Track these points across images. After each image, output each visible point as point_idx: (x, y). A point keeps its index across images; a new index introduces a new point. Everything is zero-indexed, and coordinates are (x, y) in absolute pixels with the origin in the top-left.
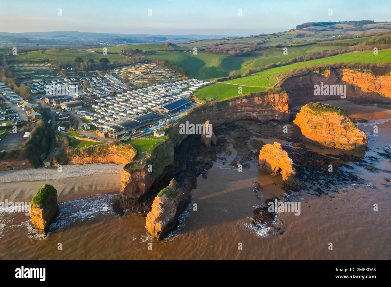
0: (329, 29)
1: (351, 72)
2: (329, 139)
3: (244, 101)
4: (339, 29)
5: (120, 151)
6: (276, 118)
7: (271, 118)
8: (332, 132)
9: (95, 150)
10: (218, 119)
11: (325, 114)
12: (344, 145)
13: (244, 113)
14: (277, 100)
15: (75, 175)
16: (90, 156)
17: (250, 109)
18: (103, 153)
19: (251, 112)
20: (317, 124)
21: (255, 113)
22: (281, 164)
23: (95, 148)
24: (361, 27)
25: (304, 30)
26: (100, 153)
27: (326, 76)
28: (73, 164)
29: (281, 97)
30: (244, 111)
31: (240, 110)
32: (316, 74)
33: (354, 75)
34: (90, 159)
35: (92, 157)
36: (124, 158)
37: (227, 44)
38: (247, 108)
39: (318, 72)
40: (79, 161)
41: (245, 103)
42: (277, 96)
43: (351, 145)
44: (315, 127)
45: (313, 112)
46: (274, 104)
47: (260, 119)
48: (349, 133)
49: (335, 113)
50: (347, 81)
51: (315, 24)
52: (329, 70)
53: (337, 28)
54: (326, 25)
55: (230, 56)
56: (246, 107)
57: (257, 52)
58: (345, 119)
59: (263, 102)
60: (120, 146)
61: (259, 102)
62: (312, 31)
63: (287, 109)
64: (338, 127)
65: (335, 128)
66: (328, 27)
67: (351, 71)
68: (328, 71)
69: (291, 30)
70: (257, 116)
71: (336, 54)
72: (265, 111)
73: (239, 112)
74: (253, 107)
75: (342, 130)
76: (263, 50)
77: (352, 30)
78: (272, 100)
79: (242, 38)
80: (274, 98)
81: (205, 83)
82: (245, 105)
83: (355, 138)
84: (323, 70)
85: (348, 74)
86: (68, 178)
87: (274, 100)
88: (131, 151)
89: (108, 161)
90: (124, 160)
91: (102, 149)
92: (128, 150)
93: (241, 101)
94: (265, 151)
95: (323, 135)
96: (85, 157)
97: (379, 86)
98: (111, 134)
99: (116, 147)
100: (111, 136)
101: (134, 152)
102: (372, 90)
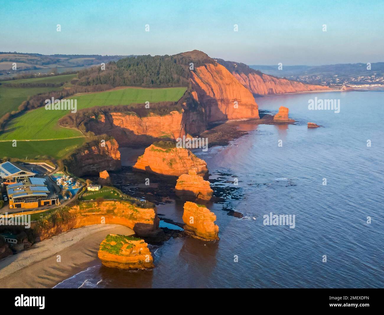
1: (120, 116)
3: (87, 152)
6: (111, 169)
9: (57, 217)
11: (174, 150)
13: (86, 168)
14: (110, 147)
17: (91, 161)
18: (65, 219)
19: (92, 166)
20: (171, 160)
22: (200, 188)
26: (63, 220)
27: (103, 121)
29: (112, 143)
30: (87, 165)
31: (84, 164)
32: (93, 120)
33: (123, 118)
34: (54, 229)
38: (89, 160)
39: (94, 117)
40: (45, 235)
41: (88, 154)
42: (109, 144)
44: (171, 164)
45: (164, 150)
46: (109, 152)
48: (195, 163)
50: (119, 126)
52: (102, 114)
56: (88, 159)
59: (99, 151)
60: (84, 205)
61: (96, 152)
63: (119, 157)
67: (120, 114)
68: (102, 116)
70: (97, 169)
72: (102, 162)
73: (83, 167)
74: (93, 158)
78: (106, 149)
80: (107, 146)
82: (88, 157)
83: (201, 166)
84: (97, 114)
85: (117, 117)
87: (108, 148)
88: (105, 203)
89: (69, 228)
90: (94, 217)
91: (63, 213)
92: (99, 204)
93: (84, 152)
94: (182, 182)
95: (179, 169)
96: (50, 227)
97: (145, 128)
98: (46, 201)
99: (79, 207)
100: (46, 203)
101: (113, 202)
102: (141, 133)
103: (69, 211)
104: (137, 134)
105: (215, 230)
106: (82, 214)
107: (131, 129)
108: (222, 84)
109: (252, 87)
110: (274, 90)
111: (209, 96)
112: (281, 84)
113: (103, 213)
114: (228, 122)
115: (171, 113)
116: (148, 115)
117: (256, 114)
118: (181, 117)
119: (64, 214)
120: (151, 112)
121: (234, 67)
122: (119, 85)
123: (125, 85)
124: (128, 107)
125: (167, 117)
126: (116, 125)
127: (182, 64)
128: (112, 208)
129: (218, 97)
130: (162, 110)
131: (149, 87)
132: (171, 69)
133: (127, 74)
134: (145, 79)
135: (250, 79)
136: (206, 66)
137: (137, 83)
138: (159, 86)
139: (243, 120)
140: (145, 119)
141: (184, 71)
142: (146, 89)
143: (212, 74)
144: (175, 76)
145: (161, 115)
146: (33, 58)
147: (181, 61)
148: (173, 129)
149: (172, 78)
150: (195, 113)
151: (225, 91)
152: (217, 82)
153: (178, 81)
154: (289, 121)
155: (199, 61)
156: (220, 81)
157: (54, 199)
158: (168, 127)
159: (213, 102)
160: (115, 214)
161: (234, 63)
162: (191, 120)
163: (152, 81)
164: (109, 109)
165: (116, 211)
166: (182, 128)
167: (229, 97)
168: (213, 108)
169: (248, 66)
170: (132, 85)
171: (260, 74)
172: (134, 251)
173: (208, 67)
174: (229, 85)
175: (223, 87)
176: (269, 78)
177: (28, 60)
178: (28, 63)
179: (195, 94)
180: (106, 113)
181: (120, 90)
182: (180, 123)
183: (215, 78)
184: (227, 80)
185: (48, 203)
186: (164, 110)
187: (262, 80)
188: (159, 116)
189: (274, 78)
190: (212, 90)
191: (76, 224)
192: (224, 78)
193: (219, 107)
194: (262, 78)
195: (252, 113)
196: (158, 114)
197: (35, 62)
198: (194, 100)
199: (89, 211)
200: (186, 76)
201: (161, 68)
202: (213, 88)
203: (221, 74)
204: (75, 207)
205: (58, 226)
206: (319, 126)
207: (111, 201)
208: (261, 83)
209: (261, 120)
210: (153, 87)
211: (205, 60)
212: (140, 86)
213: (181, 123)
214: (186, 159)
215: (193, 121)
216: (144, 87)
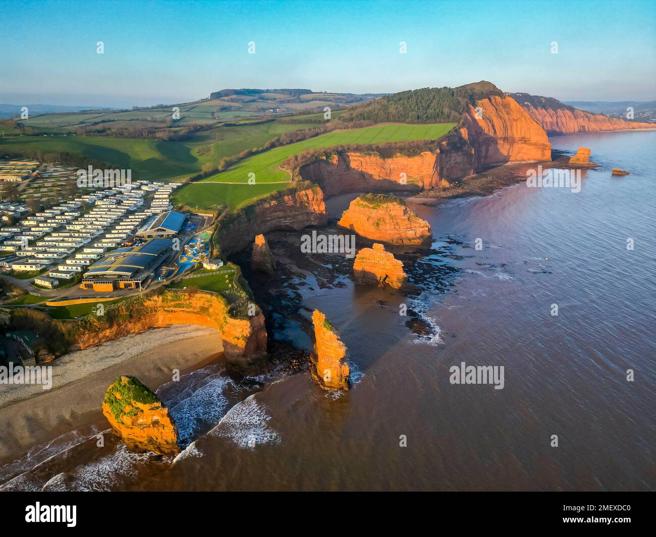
0: (258, 100)
1: (359, 156)
2: (396, 236)
3: (273, 203)
4: (271, 100)
5: (172, 303)
6: (313, 223)
7: (307, 224)
8: (397, 227)
9: (119, 312)
10: (248, 234)
11: (385, 205)
12: (412, 239)
13: (274, 222)
14: (310, 197)
15: (113, 363)
16: (111, 327)
17: (281, 214)
18: (135, 315)
19: (283, 219)
20: (379, 220)
21: (288, 219)
22: (388, 270)
23: (118, 309)
24: (298, 98)
25: (224, 100)
26: (131, 316)
27: (334, 163)
28: (81, 350)
29: (315, 193)
30: (275, 219)
31: (270, 217)
32: (323, 160)
33: (362, 159)
34: (111, 331)
35: (115, 328)
36: (181, 313)
37: (115, 121)
39: (324, 158)
40: (92, 340)
41: (275, 206)
42: (309, 192)
43: (419, 238)
44: (378, 224)
45: (371, 206)
46: (309, 203)
47: (295, 226)
48: (413, 225)
49: (395, 203)
50: (356, 168)
51: (237, 92)
52: (335, 154)
53: (268, 99)
54: (253, 95)
55: (160, 140)
56: (276, 212)
57: (199, 134)
58: (406, 209)
59: (295, 202)
60: (169, 295)
61: (291, 203)
62: (237, 102)
63: (324, 209)
64: (402, 220)
65: (398, 221)
66: (256, 97)
67: (358, 154)
68: (335, 156)
69: (204, 99)
70: (291, 223)
71: (317, 135)
72: (299, 215)
73: (268, 221)
74: (284, 211)
75: (407, 222)
76: (206, 130)
77: (289, 101)
78: (305, 199)
79: (127, 111)
80: (307, 195)
81: (174, 185)
82: (275, 209)
83: (421, 229)
84: (329, 155)
85: (354, 158)
87: (308, 199)
88: (198, 295)
89: (144, 327)
90: (182, 315)
91: (133, 307)
92: (190, 295)
93: (270, 204)
94: (363, 258)
95: (388, 232)
96: (102, 329)
97: (388, 171)
98: (126, 282)
99: (161, 298)
100: (126, 286)
101: (209, 296)
102: (383, 176)
103: (145, 304)
104: (378, 178)
105: (339, 374)
106: (165, 309)
107: (371, 172)
108: (507, 120)
109: (560, 124)
110: (586, 127)
111: (486, 134)
112: (596, 121)
113: (195, 311)
114: (509, 163)
115: (422, 154)
116: (394, 156)
117: (548, 155)
118: (435, 159)
119: (134, 309)
120: (398, 152)
121: (541, 102)
122: (382, 121)
123: (388, 120)
124: (374, 147)
125: (417, 159)
126: (353, 167)
127: (460, 96)
128: (206, 306)
129: (500, 134)
130: (411, 151)
131: (413, 123)
132: (445, 103)
133: (392, 110)
134: (410, 114)
135: (558, 115)
136: (490, 100)
137: (400, 118)
138: (424, 122)
139: (529, 162)
140: (389, 161)
141: (459, 104)
142: (409, 125)
143: (496, 108)
144: (446, 110)
145: (409, 156)
146: (340, 97)
147: (459, 93)
148: (423, 173)
149: (442, 112)
150: (460, 153)
151: (511, 128)
152: (501, 118)
153: (448, 116)
154: (588, 166)
155: (482, 93)
156: (506, 117)
157: (137, 280)
158: (417, 171)
159: (493, 141)
160: (209, 315)
161: (542, 97)
162: (452, 162)
163: (418, 117)
164: (349, 149)
165: (211, 310)
166: (435, 172)
167: (515, 134)
168: (491, 149)
169: (558, 101)
170: (396, 121)
171: (571, 109)
172: (140, 421)
173: (493, 100)
174: (517, 120)
175: (508, 124)
176: (582, 114)
177: (335, 99)
178: (333, 102)
179: (464, 132)
180: (342, 153)
181: (380, 126)
182: (432, 166)
183: (500, 113)
184: (515, 115)
185: (130, 285)
186: (414, 151)
187: (572, 116)
188: (407, 158)
189: (589, 114)
190: (493, 126)
191: (157, 322)
192: (512, 113)
193: (499, 146)
194: (573, 114)
195: (543, 155)
196: (405, 155)
197: (340, 100)
198: (461, 138)
199: (175, 306)
200: (461, 111)
201: (434, 101)
202: (495, 124)
203: (509, 108)
204: (155, 298)
205: (119, 325)
206: (628, 174)
207: (207, 293)
208: (571, 119)
209: (555, 163)
210: (418, 123)
211: (491, 91)
212: (404, 121)
213: (434, 166)
214: (400, 219)
215: (456, 163)
216: (409, 123)
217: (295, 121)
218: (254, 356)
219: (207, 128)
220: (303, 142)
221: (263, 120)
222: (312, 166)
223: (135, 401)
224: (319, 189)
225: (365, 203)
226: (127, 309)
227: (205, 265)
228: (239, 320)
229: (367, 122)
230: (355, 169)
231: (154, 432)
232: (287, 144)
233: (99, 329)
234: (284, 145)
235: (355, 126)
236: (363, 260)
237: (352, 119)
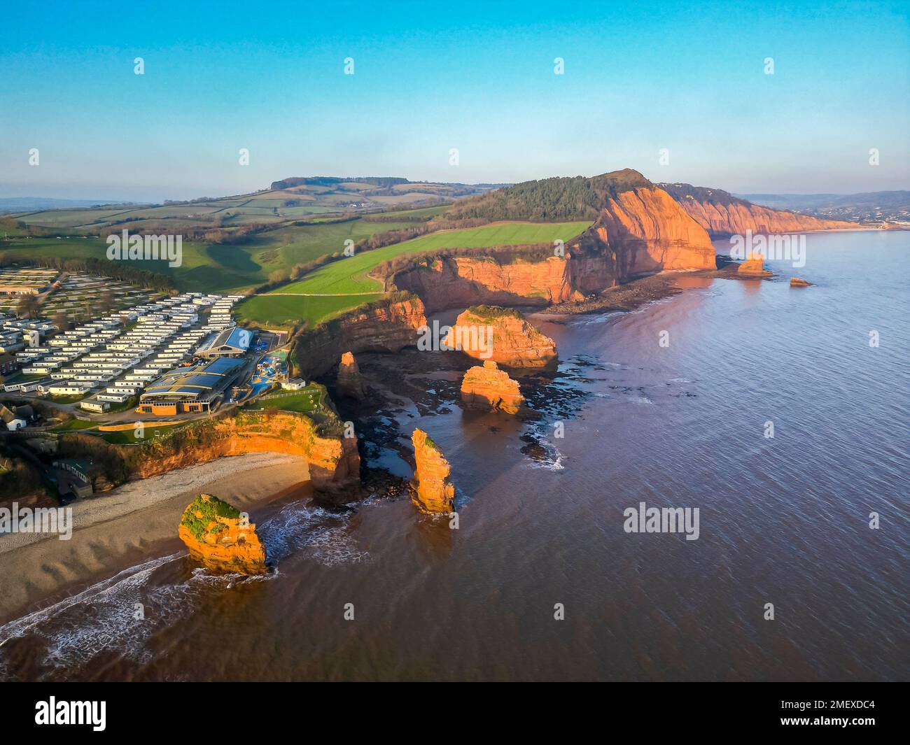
0: (336, 192)
1: (469, 263)
2: (515, 356)
3: (362, 317)
4: (354, 192)
5: (248, 427)
6: (411, 342)
7: (404, 344)
8: (515, 345)
9: (186, 437)
10: (332, 355)
11: (499, 319)
12: (534, 360)
13: (363, 341)
14: (408, 311)
15: (182, 491)
16: (177, 453)
17: (372, 331)
18: (204, 440)
19: (374, 338)
21: (380, 337)
22: (502, 392)
23: (185, 432)
24: (390, 189)
25: (290, 192)
26: (200, 442)
27: (438, 270)
28: (142, 479)
29: (414, 305)
30: (364, 337)
31: (359, 334)
32: (423, 267)
33: (473, 267)
34: (177, 458)
35: (181, 454)
36: (258, 438)
37: (145, 219)
38: (367, 329)
39: (425, 264)
40: (155, 468)
41: (364, 321)
42: (407, 304)
43: (542, 359)
45: (483, 320)
46: (406, 318)
47: (389, 347)
48: (535, 343)
49: (512, 317)
50: (466, 277)
51: (307, 181)
52: (439, 260)
53: (349, 191)
54: (328, 184)
55: (211, 243)
56: (365, 328)
57: (261, 235)
58: (526, 323)
59: (389, 316)
60: (244, 417)
61: (384, 318)
62: (308, 194)
63: (425, 325)
64: (521, 336)
65: (517, 337)
66: (333, 187)
67: (468, 260)
68: (438, 262)
69: (263, 191)
70: (384, 342)
71: (415, 236)
72: (394, 332)
73: (357, 339)
74: (375, 327)
75: (527, 339)
76: (270, 230)
77: (377, 194)
78: (402, 312)
80: (403, 308)
81: (236, 298)
82: (364, 325)
83: (544, 348)
84: (431, 260)
85: (464, 265)
86: (171, 498)
87: (405, 312)
88: (278, 417)
89: (214, 455)
90: (260, 440)
91: (202, 431)
92: (269, 418)
93: (358, 318)
94: (472, 379)
95: (504, 352)
96: (166, 456)
97: (507, 280)
98: (192, 404)
99: (234, 421)
100: (192, 408)
101: (292, 417)
102: (500, 287)
103: (216, 428)
104: (492, 289)
105: (443, 495)
106: (240, 433)
107: (484, 282)
108: (659, 217)
109: (732, 223)
110: (767, 227)
111: (632, 235)
112: (780, 219)
113: (274, 435)
114: (663, 272)
115: (548, 259)
116: (514, 262)
117: (712, 261)
118: (564, 265)
119: (204, 433)
120: (518, 257)
121: (707, 195)
122: (499, 219)
123: (506, 218)
124: (487, 251)
125: (542, 265)
126: (462, 276)
127: (597, 188)
128: (289, 427)
129: (649, 235)
130: (535, 255)
131: (538, 222)
132: (578, 196)
133: (511, 205)
134: (535, 210)
135: (730, 212)
136: (636, 192)
137: (523, 215)
138: (552, 220)
139: (689, 270)
140: (507, 268)
141: (596, 197)
142: (534, 224)
143: (644, 203)
144: (580, 206)
145: (532, 262)
146: (444, 188)
147: (597, 185)
148: (550, 284)
149: (575, 208)
150: (597, 259)
151: (664, 228)
152: (650, 215)
153: (583, 213)
154: (763, 275)
155: (626, 184)
156: (657, 214)
157: (205, 402)
158: (543, 280)
159: (641, 244)
160: (292, 439)
161: (708, 189)
162: (588, 271)
163: (545, 214)
164: (456, 253)
165: (294, 433)
166: (565, 281)
167: (669, 235)
168: (640, 254)
169: (729, 194)
170: (516, 219)
171: (747, 204)
172: (225, 538)
173: (640, 193)
174: (671, 218)
175: (660, 222)
176: (761, 211)
177: (439, 191)
178: (438, 194)
179: (602, 233)
180: (447, 258)
181: (497, 225)
182: (561, 274)
183: (649, 208)
184: (668, 212)
185: (196, 408)
186: (538, 255)
187: (749, 213)
188: (530, 264)
189: (769, 211)
190: (641, 225)
191: (229, 450)
192: (664, 208)
193: (649, 251)
194: (749, 210)
195: (706, 262)
196: (528, 261)
197: (446, 193)
198: (598, 241)
199: (251, 430)
200: (599, 206)
201: (565, 194)
202: (644, 223)
203: (661, 202)
204: (228, 420)
205: (186, 452)
206: (810, 284)
207: (288, 414)
208: (746, 217)
209: (721, 271)
210: (544, 221)
211: (636, 182)
212: (527, 219)
213: (564, 274)
214: (519, 335)
215: (593, 271)
216: (533, 221)
217: (387, 218)
218: (346, 482)
219: (271, 228)
220: (397, 245)
221: (344, 218)
222: (409, 274)
223: (219, 517)
224: (418, 301)
225: (475, 317)
226: (196, 433)
227: (284, 386)
228: (328, 440)
229: (480, 220)
230: (464, 278)
231: (239, 551)
232: (377, 247)
233: (164, 455)
234: (373, 249)
235: (465, 226)
236: (472, 381)
237: (460, 217)
